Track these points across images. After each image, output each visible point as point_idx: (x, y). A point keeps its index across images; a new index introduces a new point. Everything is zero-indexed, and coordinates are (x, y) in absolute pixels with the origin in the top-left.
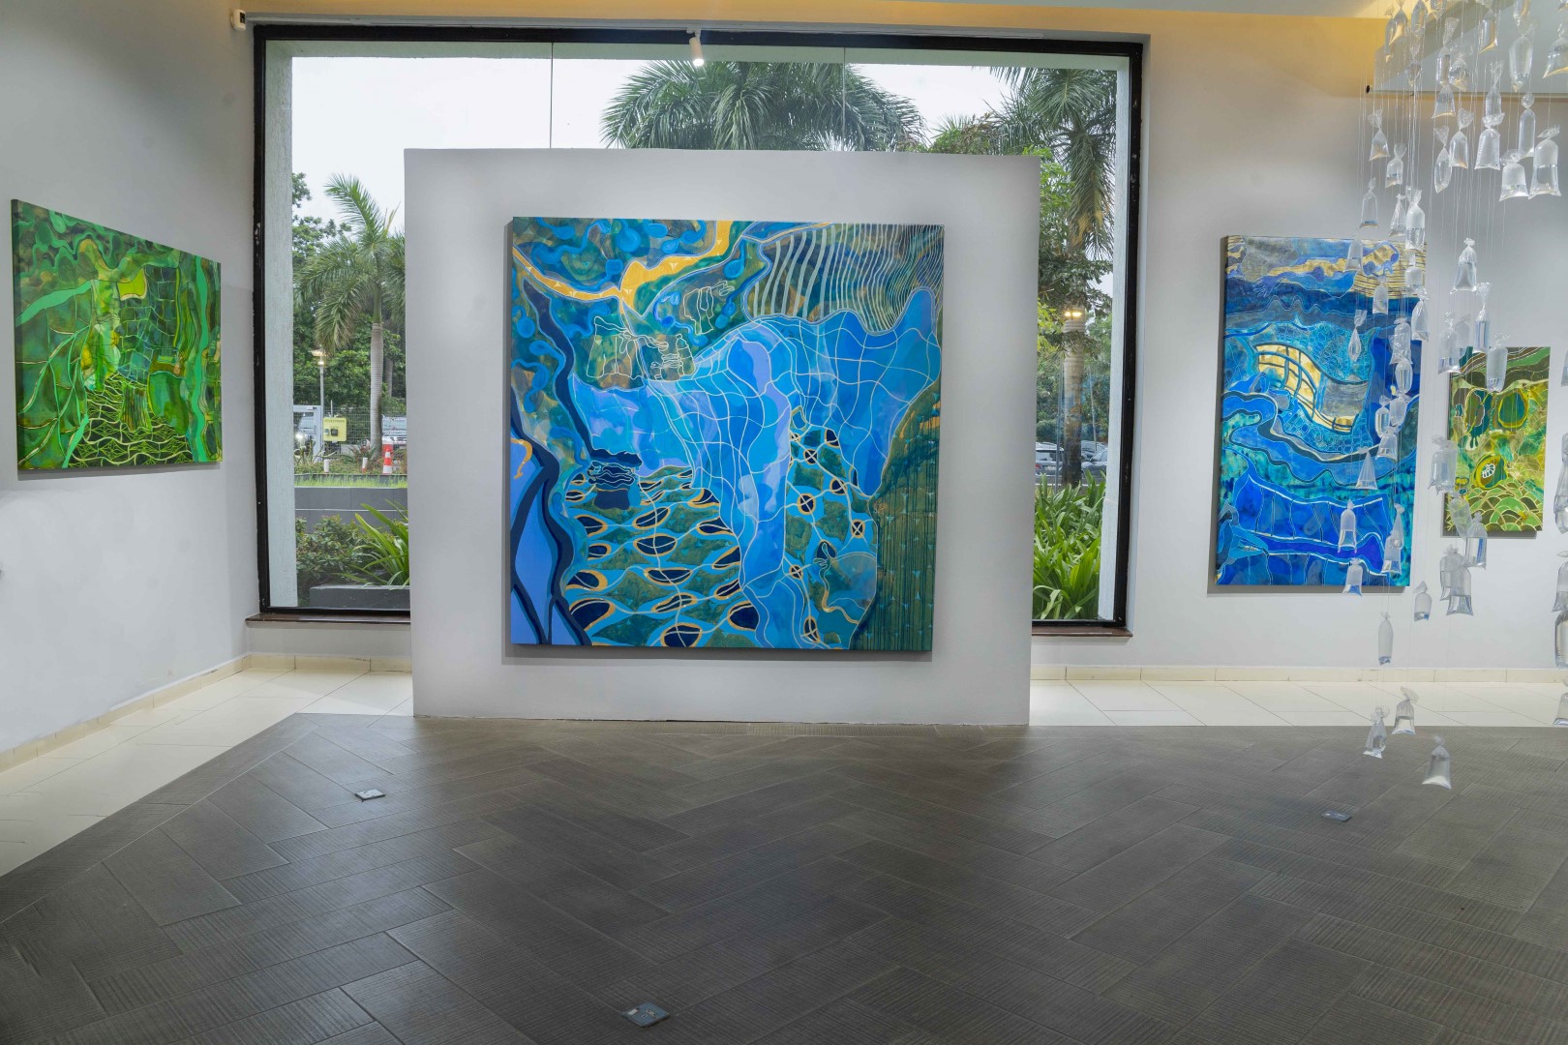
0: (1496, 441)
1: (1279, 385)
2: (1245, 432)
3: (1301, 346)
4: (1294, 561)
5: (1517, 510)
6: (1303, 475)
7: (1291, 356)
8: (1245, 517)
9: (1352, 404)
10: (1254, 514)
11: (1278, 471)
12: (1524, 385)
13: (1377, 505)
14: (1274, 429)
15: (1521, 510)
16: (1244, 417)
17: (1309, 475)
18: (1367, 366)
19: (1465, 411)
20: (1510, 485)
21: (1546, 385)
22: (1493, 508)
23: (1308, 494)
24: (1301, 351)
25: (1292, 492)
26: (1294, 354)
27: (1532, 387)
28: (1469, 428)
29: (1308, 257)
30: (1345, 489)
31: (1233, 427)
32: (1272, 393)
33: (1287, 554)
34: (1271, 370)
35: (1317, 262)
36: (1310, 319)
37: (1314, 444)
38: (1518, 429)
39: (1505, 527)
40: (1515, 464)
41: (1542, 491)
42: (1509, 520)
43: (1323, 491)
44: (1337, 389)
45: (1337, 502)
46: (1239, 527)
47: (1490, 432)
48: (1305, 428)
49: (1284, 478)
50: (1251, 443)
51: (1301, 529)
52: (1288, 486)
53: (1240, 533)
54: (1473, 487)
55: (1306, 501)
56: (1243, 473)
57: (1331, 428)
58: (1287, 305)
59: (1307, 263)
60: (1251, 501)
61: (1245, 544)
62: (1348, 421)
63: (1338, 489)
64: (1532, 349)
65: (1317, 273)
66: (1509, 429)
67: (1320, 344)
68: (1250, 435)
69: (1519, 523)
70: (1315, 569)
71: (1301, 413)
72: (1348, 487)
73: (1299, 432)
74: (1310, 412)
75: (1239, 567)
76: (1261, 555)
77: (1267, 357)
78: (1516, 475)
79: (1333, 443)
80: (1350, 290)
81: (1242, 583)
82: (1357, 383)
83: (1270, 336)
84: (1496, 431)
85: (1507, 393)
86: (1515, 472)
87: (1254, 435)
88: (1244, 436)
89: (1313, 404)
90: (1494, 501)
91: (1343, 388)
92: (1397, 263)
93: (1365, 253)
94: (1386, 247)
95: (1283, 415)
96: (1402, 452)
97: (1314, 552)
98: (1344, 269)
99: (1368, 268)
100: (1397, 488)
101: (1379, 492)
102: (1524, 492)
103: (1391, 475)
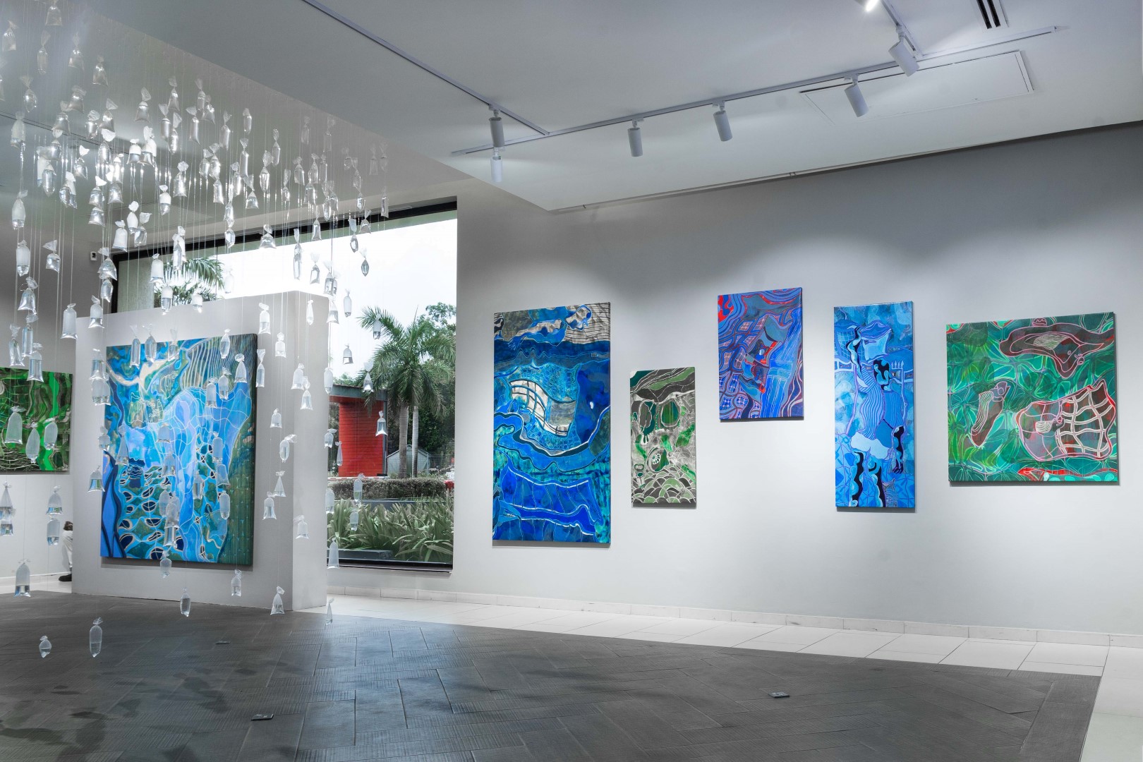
0: (660, 437)
1: (524, 406)
2: (506, 439)
3: (535, 380)
4: (536, 524)
5: (678, 488)
6: (539, 467)
7: (530, 387)
8: (507, 495)
9: (567, 416)
10: (512, 493)
11: (525, 463)
12: (677, 395)
13: (585, 485)
14: (522, 436)
15: (680, 487)
16: (505, 429)
17: (543, 466)
18: (575, 390)
19: (639, 416)
20: (672, 469)
21: (692, 395)
22: (661, 486)
23: (543, 478)
24: (536, 383)
25: (534, 477)
26: (532, 385)
27: (682, 397)
28: (642, 428)
29: (538, 321)
30: (565, 475)
31: (499, 435)
32: (519, 413)
33: (533, 519)
34: (519, 398)
35: (545, 324)
36: (540, 362)
37: (546, 445)
38: (675, 427)
39: (669, 500)
40: (674, 453)
41: (694, 474)
42: (672, 495)
43: (552, 476)
44: (557, 407)
45: (560, 484)
46: (504, 501)
47: (656, 431)
48: (540, 434)
49: (529, 468)
50: (509, 446)
51: (540, 502)
52: (531, 473)
53: (505, 505)
54: (647, 471)
55: (542, 483)
56: (505, 465)
57: (555, 433)
58: (527, 354)
59: (538, 325)
60: (510, 483)
61: (507, 512)
62: (565, 428)
63: (561, 474)
64: (682, 369)
65: (544, 330)
66: (668, 428)
67: (547, 378)
68: (508, 440)
69: (678, 497)
70: (549, 530)
71: (537, 424)
72: (567, 473)
73: (536, 437)
74: (542, 423)
75: (505, 528)
76: (517, 520)
77: (517, 388)
78: (675, 462)
79: (557, 443)
80: (563, 340)
81: (506, 539)
82: (569, 402)
83: (518, 375)
84: (660, 430)
85: (666, 402)
86: (675, 459)
87: (511, 440)
88: (505, 442)
89: (544, 418)
90: (661, 481)
91: (561, 406)
92: (590, 319)
93: (571, 314)
94: (584, 309)
95: (526, 426)
96: (599, 448)
97: (547, 518)
98: (559, 327)
99: (574, 324)
100: (597, 474)
101: (586, 476)
102: (681, 474)
103: (593, 464)
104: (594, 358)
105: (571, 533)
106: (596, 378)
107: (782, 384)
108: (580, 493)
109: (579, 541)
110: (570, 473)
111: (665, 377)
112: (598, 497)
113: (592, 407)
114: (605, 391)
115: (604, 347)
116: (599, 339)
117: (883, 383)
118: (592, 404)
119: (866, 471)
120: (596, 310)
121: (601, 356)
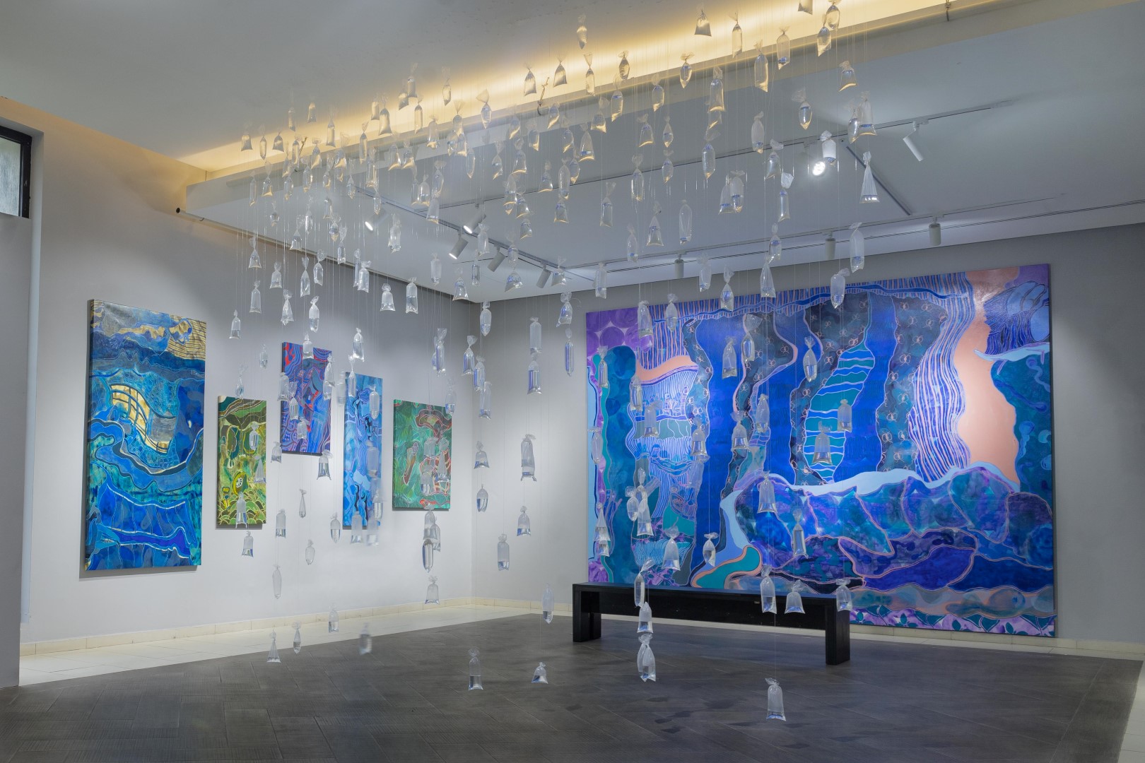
0: (243, 462)
1: (125, 416)
2: (104, 451)
3: (138, 388)
4: (136, 550)
5: (254, 511)
6: (140, 485)
7: (132, 395)
8: (105, 517)
9: (168, 432)
10: (111, 515)
11: (125, 481)
12: (255, 425)
13: (182, 506)
14: (123, 449)
16: (104, 439)
17: (144, 485)
18: (176, 406)
19: (227, 440)
20: (251, 493)
21: (265, 426)
23: (143, 498)
24: (138, 392)
25: (134, 497)
26: (134, 393)
27: (258, 427)
28: (229, 452)
29: (142, 323)
30: (164, 495)
31: (97, 446)
32: (120, 421)
33: (131, 544)
34: (120, 404)
35: (148, 327)
36: (143, 368)
37: (146, 461)
38: (253, 454)
40: (252, 478)
41: (265, 497)
42: (250, 517)
43: (152, 496)
44: (159, 421)
45: (160, 505)
46: (101, 524)
47: (240, 456)
48: (141, 449)
49: (129, 486)
50: (108, 459)
51: (139, 524)
52: (131, 492)
53: (102, 528)
54: (232, 494)
55: (142, 504)
56: (103, 482)
57: (155, 449)
58: (130, 357)
59: (142, 327)
60: (109, 504)
61: (105, 538)
62: (165, 445)
63: (160, 495)
64: (258, 401)
65: (147, 335)
67: (149, 388)
68: (107, 452)
69: (255, 519)
70: (148, 555)
71: (138, 437)
72: (166, 493)
73: (137, 452)
74: (144, 437)
75: (102, 556)
76: (115, 546)
77: (118, 394)
78: (253, 486)
79: (157, 461)
80: (166, 350)
81: (104, 568)
82: (170, 418)
83: (120, 379)
84: (243, 455)
85: (247, 430)
86: (252, 484)
87: (110, 453)
88: (104, 454)
89: (145, 431)
91: (162, 421)
92: (191, 335)
93: (174, 324)
94: (185, 322)
95: (127, 439)
96: (195, 469)
97: (147, 542)
98: (162, 334)
99: (176, 336)
100: (192, 495)
101: (183, 497)
102: (257, 498)
103: (190, 485)
104: (193, 376)
105: (169, 557)
106: (193, 396)
107: (321, 425)
108: (178, 515)
109: (176, 565)
110: (169, 493)
111: (247, 406)
112: (193, 519)
113: (190, 426)
114: (201, 412)
115: (200, 366)
116: (197, 357)
117: (369, 435)
118: (190, 423)
119: (360, 498)
120: (196, 327)
121: (199, 375)
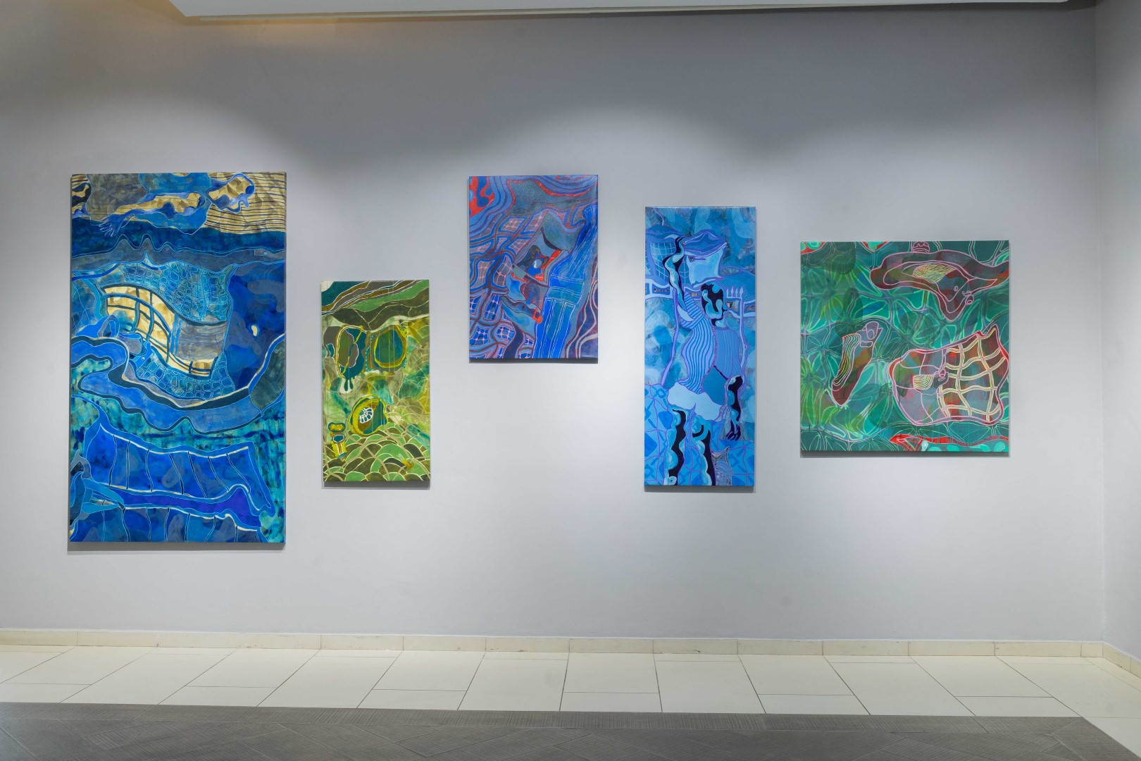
0: (373, 383)
1: (130, 328)
2: (95, 379)
3: (151, 286)
4: (153, 516)
5: (400, 458)
6: (159, 424)
7: (141, 298)
8: (97, 469)
9: (211, 346)
10: (107, 466)
11: (131, 419)
12: (401, 321)
13: (242, 454)
14: (127, 376)
15: (405, 458)
16: (93, 363)
17: (166, 422)
18: (225, 306)
19: (336, 350)
20: (391, 431)
21: (425, 321)
22: (374, 456)
23: (165, 444)
24: (152, 292)
25: (148, 441)
26: (145, 295)
27: (409, 324)
28: (343, 369)
29: (156, 193)
30: (205, 438)
31: (82, 374)
32: (121, 337)
33: (147, 508)
34: (120, 313)
35: (167, 198)
36: (160, 258)
37: (170, 390)
38: (397, 368)
39: (387, 476)
40: (395, 407)
41: (428, 437)
42: (391, 469)
43: (182, 440)
44: (193, 331)
45: (198, 452)
46: (91, 479)
47: (366, 373)
48: (159, 373)
49: (139, 426)
50: (101, 390)
51: (159, 481)
52: (143, 435)
53: (92, 485)
54: (350, 433)
55: (164, 451)
56: (94, 422)
57: (187, 372)
58: (136, 244)
59: (156, 199)
60: (104, 451)
61: (98, 498)
62: (206, 364)
63: (198, 437)
64: (409, 282)
65: (168, 208)
66: (387, 370)
67: (173, 285)
68: (99, 381)
69: (403, 472)
70: (176, 524)
71: (155, 358)
72: (210, 435)
73: (152, 378)
74: (164, 356)
75: (93, 522)
76: (116, 510)
77: (116, 299)
78: (397, 420)
79: (191, 388)
80: (203, 226)
81: (96, 539)
82: (213, 325)
83: (119, 277)
84: (373, 371)
85: (381, 331)
86: (397, 416)
87: (105, 381)
88: (94, 383)
89: (168, 347)
90: (374, 448)
91: (199, 330)
92: (253, 196)
93: (218, 186)
94: (240, 179)
95: (134, 360)
96: (267, 397)
97: (174, 505)
98: (195, 204)
99: (222, 202)
100: (263, 438)
101: (243, 441)
102: (407, 438)
103: (257, 422)
104: (259, 258)
105: (218, 528)
106: (263, 288)
107: (569, 310)
108: (234, 467)
109: (231, 541)
110: (215, 435)
111: (380, 292)
112: (265, 472)
113: (255, 333)
114: (279, 310)
115: (276, 242)
116: (268, 228)
117: (714, 316)
118: (255, 330)
119: (688, 436)
120: (264, 182)
121: (271, 255)
